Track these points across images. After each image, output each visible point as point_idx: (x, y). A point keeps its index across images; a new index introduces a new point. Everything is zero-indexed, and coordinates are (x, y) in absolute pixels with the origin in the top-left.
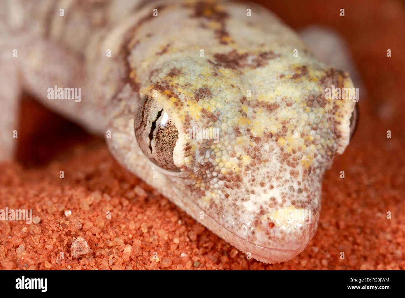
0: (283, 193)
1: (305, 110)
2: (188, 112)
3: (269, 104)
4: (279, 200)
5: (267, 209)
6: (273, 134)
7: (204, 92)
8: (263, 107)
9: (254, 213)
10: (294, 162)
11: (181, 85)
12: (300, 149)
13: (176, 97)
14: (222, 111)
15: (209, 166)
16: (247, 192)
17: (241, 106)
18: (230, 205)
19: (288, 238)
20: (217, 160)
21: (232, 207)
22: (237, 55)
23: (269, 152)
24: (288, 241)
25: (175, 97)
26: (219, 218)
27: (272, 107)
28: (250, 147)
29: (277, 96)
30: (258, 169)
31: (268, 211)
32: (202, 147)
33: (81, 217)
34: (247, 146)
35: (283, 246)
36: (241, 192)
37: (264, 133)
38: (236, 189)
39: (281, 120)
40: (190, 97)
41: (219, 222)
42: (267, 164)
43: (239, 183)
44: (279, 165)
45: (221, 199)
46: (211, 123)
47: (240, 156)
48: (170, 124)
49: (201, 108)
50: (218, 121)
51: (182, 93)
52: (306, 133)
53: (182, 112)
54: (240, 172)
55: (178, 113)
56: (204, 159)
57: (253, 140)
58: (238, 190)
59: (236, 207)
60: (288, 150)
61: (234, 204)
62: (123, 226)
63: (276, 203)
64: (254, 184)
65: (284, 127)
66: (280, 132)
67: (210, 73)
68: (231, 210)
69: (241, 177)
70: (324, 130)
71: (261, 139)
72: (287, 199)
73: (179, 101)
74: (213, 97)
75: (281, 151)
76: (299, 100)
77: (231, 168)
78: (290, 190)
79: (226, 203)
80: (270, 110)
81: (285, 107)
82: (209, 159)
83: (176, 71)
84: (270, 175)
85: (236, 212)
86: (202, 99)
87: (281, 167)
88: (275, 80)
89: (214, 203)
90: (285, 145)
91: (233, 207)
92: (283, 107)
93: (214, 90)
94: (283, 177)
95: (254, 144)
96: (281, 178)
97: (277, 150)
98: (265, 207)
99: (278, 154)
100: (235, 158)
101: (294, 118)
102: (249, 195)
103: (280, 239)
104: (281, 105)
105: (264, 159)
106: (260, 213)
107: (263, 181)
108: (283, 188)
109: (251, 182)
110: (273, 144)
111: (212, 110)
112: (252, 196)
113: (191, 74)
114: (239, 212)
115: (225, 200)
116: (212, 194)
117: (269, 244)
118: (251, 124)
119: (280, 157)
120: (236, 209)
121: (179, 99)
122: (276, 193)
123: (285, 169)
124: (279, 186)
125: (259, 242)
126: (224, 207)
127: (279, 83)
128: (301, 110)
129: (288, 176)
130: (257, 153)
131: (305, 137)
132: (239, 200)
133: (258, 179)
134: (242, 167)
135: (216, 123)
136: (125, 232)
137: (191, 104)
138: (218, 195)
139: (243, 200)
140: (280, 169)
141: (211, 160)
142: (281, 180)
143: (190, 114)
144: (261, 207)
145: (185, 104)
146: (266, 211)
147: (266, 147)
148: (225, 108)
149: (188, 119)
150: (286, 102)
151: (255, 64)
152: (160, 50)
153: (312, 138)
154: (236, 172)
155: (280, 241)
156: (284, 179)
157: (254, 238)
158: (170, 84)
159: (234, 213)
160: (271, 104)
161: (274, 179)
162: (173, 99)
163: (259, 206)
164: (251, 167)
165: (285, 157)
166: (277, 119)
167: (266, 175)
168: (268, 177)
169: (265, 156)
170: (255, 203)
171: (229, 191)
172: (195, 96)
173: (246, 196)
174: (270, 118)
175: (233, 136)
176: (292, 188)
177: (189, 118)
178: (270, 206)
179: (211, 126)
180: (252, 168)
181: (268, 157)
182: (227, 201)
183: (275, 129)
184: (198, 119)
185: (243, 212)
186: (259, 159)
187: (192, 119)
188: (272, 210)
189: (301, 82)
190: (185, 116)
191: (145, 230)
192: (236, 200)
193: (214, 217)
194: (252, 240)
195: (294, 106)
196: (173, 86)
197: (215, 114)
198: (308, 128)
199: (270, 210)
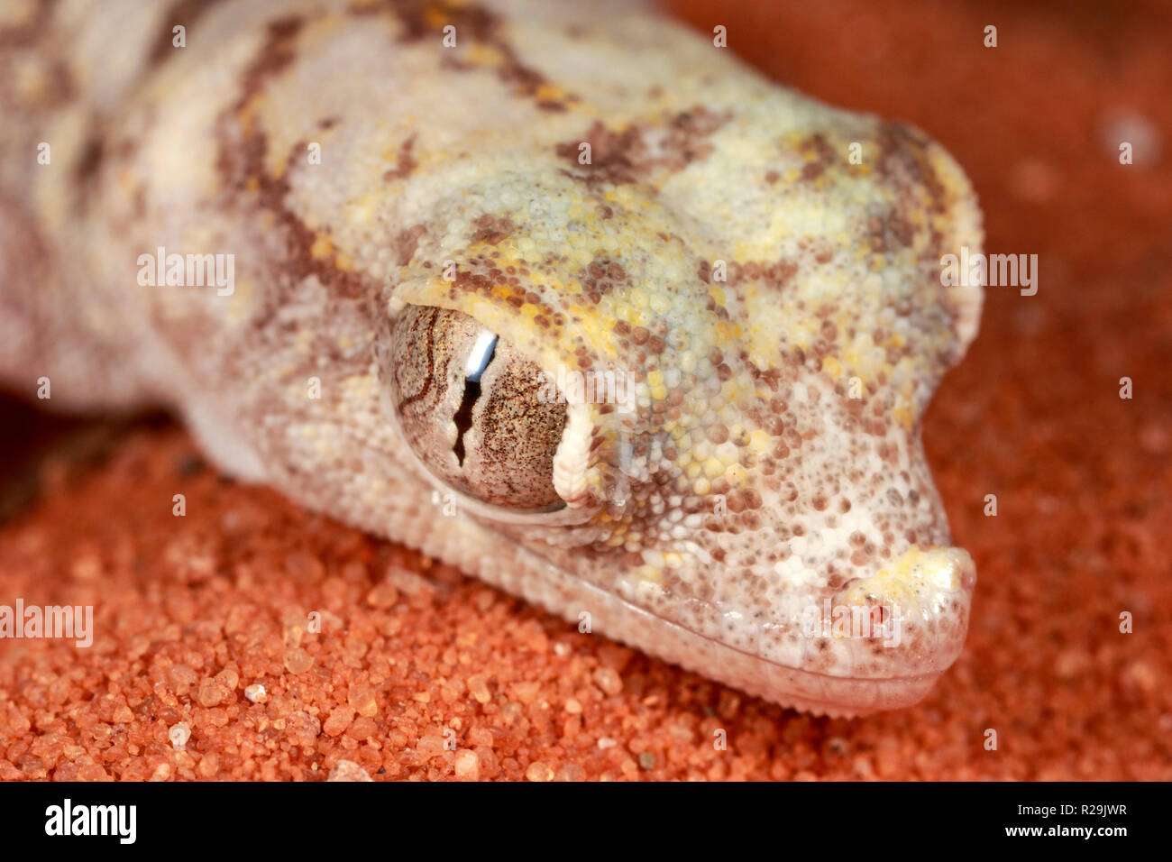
0: (879, 517)
1: (870, 265)
2: (580, 339)
3: (768, 266)
4: (876, 538)
5: (850, 571)
6: (804, 350)
7: (604, 272)
8: (755, 277)
9: (812, 589)
10: (878, 419)
11: (534, 264)
12: (882, 379)
13: (535, 300)
14: (670, 318)
15: (660, 482)
16: (781, 534)
17: (707, 291)
18: (734, 580)
19: (929, 642)
20: (684, 459)
21: (740, 585)
22: (612, 136)
23: (811, 408)
24: (927, 648)
25: (531, 302)
26: (700, 621)
27: (779, 275)
28: (761, 403)
29: (783, 238)
30: (799, 461)
31: (853, 577)
32: (640, 432)
33: (304, 697)
34: (754, 403)
35: (915, 665)
36: (766, 535)
37: (784, 354)
38: (745, 533)
39: (813, 306)
40: (575, 293)
41: (702, 630)
42: (817, 442)
43: (754, 512)
44: (845, 437)
45: (702, 567)
46: (651, 360)
47: (743, 434)
48: (529, 382)
49: (612, 319)
50: (668, 350)
51: (548, 287)
52: (885, 329)
53: (566, 342)
54: (751, 480)
55: (557, 347)
56: (647, 466)
57: (762, 381)
58: (755, 534)
59: (754, 583)
60: (856, 390)
61: (747, 574)
62: (423, 698)
63: (869, 549)
64: (798, 507)
65: (826, 325)
66: (822, 342)
67: (593, 211)
68: (740, 591)
69: (756, 495)
70: (927, 311)
71: (781, 373)
72: (893, 530)
73: (549, 311)
74: (635, 282)
75: (839, 396)
76: (846, 239)
77: (723, 474)
78: (893, 504)
79: (719, 576)
80: (776, 285)
81: (815, 268)
82: (660, 461)
83: (498, 225)
84: (833, 471)
85: (757, 596)
86: (607, 293)
87: (854, 442)
88: (757, 194)
89: (676, 579)
90: (843, 376)
91: (746, 583)
92: (809, 269)
93: (627, 260)
94: (866, 468)
95: (768, 393)
96: (862, 474)
97: (828, 396)
98: (842, 566)
99: (836, 408)
100: (729, 444)
101: (849, 295)
102: (787, 539)
103: (908, 647)
104: (802, 263)
105: (806, 430)
106: (830, 584)
107: (819, 493)
108: (873, 501)
109: (790, 504)
110: (812, 379)
111: (642, 321)
112: (797, 543)
113: (543, 224)
114: (769, 594)
115: (714, 568)
116: (664, 557)
117: (875, 667)
118: (745, 337)
119: (841, 414)
120: (756, 589)
121: (545, 305)
122: (861, 521)
123: (865, 444)
124: (863, 498)
125: (845, 667)
126: (713, 587)
127: (773, 201)
128: (862, 268)
129: (875, 464)
130: (783, 417)
131: (886, 342)
132: (762, 560)
133: (803, 490)
134: (753, 464)
135: (666, 357)
136: (437, 715)
137: (582, 315)
138: (687, 557)
139: (772, 558)
140: (852, 448)
141: (666, 464)
142: (862, 481)
143: (587, 342)
144: (831, 569)
145: (568, 315)
146: (850, 577)
147: (800, 392)
148: (673, 309)
149: (588, 358)
150: (813, 251)
151: (676, 155)
152: (391, 165)
153: (902, 340)
154: (739, 484)
155: (907, 656)
156: (869, 476)
157: (828, 660)
158: (501, 265)
159: (750, 600)
160: (775, 267)
161: (844, 482)
162: (529, 310)
163: (823, 567)
164: (778, 461)
165: (853, 412)
166: (801, 306)
167: (824, 474)
168: (830, 479)
169: (805, 422)
170: (812, 561)
171: (723, 540)
172: (586, 289)
173: (781, 546)
174: (782, 306)
175: (714, 382)
176: (894, 496)
177: (587, 355)
178: (857, 560)
179: (652, 368)
180: (782, 462)
181: (813, 421)
182: (722, 570)
183: (804, 335)
184: (612, 354)
185: (778, 592)
186: (793, 433)
187: (596, 357)
188: (867, 571)
189: (833, 184)
190: (577, 353)
191: (483, 697)
192: (751, 561)
193: (685, 620)
194: (822, 667)
195: (838, 259)
196: (512, 270)
197: (655, 332)
198: (889, 313)
199: (860, 572)
